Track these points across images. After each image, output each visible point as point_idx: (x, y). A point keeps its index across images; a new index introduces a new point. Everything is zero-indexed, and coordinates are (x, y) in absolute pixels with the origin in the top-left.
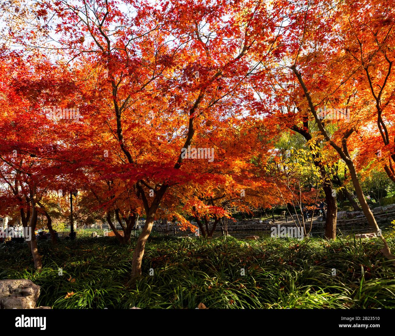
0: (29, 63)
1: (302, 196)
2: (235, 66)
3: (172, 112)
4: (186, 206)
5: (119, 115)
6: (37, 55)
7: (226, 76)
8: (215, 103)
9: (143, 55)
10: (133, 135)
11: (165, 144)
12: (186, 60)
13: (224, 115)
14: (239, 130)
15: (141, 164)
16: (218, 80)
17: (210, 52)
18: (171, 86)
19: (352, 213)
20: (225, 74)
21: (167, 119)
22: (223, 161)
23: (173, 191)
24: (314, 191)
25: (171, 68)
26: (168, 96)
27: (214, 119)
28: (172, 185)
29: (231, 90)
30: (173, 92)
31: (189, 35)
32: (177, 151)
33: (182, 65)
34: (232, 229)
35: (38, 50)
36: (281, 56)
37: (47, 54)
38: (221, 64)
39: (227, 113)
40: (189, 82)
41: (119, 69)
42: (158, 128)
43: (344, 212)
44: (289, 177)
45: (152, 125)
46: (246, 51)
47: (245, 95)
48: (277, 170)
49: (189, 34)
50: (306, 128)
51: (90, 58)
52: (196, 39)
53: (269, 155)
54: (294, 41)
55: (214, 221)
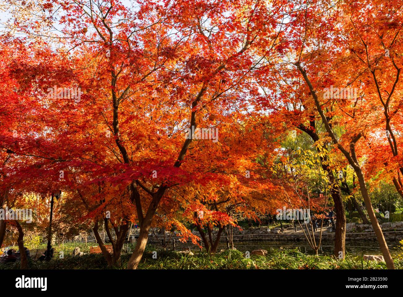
0: (30, 49)
1: (310, 202)
2: (238, 60)
3: (174, 104)
4: (186, 212)
5: (117, 106)
6: (39, 42)
7: (230, 69)
8: (218, 96)
9: (145, 47)
10: (130, 128)
11: (165, 139)
12: (188, 52)
13: (227, 109)
14: (244, 126)
15: (138, 161)
16: (221, 73)
17: (213, 45)
18: (172, 78)
19: (361, 226)
20: (229, 67)
21: (167, 112)
22: (227, 159)
23: (173, 193)
24: (322, 198)
25: (173, 60)
26: (169, 88)
27: (218, 113)
28: (172, 186)
29: (235, 83)
30: (175, 83)
31: (192, 29)
32: (177, 147)
33: (184, 57)
34: (238, 240)
35: (41, 38)
36: (284, 52)
37: (48, 42)
38: (224, 57)
39: (231, 108)
40: (192, 75)
41: (120, 59)
42: (157, 121)
43: (353, 224)
44: (297, 180)
45: (151, 118)
46: (249, 46)
47: (249, 89)
48: (284, 172)
49: (192, 27)
50: (313, 127)
51: (92, 47)
52: (198, 32)
53: (275, 154)
54: (297, 38)
55: (217, 230)
